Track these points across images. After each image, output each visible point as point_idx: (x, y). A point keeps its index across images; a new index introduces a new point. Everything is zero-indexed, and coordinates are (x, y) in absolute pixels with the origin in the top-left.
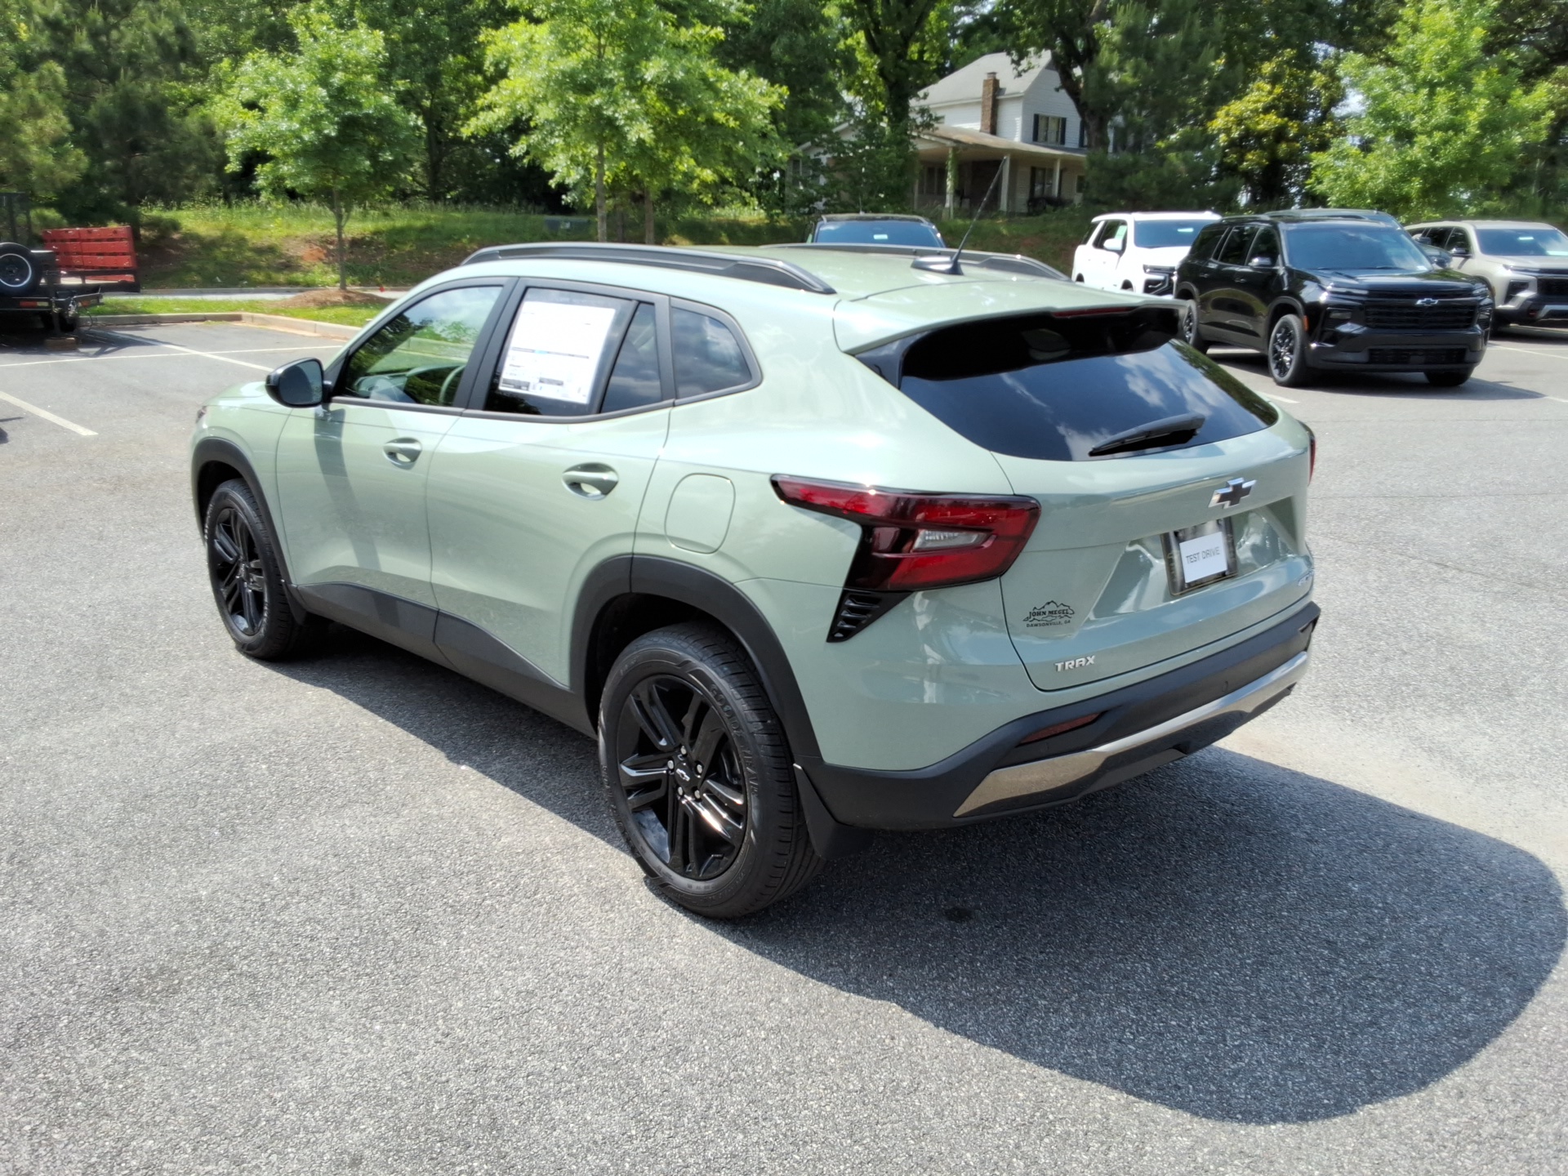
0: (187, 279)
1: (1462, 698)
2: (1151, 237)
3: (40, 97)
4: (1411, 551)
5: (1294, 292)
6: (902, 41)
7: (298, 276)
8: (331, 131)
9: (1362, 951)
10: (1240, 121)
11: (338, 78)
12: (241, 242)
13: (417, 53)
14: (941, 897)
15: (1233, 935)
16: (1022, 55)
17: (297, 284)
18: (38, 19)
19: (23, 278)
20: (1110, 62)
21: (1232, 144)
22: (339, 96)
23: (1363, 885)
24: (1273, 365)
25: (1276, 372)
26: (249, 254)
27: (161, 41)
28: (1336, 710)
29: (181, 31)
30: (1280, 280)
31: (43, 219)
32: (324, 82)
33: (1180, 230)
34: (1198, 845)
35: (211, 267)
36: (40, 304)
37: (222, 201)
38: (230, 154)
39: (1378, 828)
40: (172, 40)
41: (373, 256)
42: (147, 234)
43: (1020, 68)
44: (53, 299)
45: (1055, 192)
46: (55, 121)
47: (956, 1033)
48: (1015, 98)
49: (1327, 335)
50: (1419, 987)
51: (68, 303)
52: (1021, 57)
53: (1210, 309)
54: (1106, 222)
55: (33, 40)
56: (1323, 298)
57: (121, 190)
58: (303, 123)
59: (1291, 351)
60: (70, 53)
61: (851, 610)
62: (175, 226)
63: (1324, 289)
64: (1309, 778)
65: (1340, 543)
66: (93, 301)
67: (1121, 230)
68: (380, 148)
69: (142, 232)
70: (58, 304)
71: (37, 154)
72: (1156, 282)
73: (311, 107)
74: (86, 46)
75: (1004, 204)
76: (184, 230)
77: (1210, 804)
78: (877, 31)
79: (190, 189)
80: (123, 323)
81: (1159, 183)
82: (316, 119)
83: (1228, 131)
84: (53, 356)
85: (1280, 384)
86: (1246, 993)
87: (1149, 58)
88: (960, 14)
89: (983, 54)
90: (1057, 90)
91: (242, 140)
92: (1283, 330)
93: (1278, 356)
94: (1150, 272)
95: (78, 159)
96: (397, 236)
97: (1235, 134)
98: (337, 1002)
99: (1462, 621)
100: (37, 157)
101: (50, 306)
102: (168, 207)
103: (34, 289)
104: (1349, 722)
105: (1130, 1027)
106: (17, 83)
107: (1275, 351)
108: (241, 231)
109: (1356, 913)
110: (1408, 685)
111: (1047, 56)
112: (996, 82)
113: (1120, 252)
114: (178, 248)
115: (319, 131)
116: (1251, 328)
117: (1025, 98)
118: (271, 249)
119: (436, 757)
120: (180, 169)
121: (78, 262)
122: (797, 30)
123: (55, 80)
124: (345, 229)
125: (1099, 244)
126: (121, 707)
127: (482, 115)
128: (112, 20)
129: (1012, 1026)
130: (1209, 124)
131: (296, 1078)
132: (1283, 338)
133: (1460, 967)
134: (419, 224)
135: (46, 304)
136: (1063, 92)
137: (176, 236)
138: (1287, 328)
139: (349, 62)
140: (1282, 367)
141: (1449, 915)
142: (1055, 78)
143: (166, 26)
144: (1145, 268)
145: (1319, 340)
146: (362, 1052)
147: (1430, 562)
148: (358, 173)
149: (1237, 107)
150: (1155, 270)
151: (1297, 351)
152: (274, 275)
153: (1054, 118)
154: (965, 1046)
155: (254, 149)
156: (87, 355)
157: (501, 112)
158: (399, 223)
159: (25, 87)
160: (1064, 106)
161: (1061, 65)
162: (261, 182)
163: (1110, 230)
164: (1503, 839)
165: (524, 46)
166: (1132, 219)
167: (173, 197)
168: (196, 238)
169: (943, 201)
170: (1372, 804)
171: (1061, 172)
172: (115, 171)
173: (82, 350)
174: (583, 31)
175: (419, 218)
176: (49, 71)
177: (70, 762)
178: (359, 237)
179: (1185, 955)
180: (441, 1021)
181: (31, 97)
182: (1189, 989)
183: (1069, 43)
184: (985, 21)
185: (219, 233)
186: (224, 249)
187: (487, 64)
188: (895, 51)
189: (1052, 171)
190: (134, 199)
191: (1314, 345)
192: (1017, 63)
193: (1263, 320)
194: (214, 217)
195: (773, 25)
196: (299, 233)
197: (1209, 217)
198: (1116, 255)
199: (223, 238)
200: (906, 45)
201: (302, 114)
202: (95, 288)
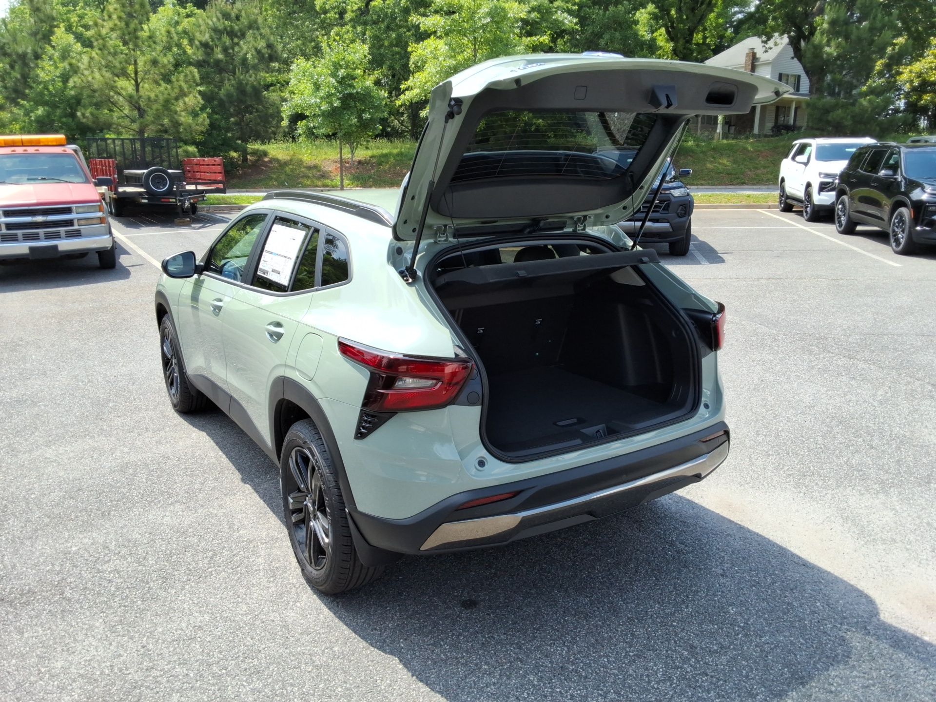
0: (270, 183)
1: (893, 483)
2: (826, 155)
3: (185, 86)
4: (920, 374)
5: (906, 194)
6: (688, 33)
7: (328, 182)
8: (337, 104)
9: (710, 656)
10: (919, 75)
11: (342, 72)
12: (300, 163)
13: (398, 53)
14: (466, 591)
15: (632, 635)
16: (769, 37)
17: (327, 186)
18: (197, 43)
19: (164, 186)
20: (821, 42)
21: (914, 89)
22: (342, 81)
23: (739, 609)
24: (892, 240)
25: (894, 244)
26: (303, 169)
27: (259, 52)
28: (797, 485)
29: (270, 46)
30: (899, 184)
31: (186, 152)
32: (333, 75)
33: (847, 150)
34: (647, 571)
35: (283, 177)
36: (171, 200)
37: (291, 140)
38: (284, 116)
39: (774, 571)
40: (264, 51)
41: (370, 170)
42: (251, 158)
43: (767, 46)
44: (178, 198)
45: (791, 122)
46: (193, 100)
47: (421, 681)
48: (766, 64)
49: (925, 222)
50: (735, 684)
51: (185, 199)
52: (769, 39)
53: (856, 201)
54: (801, 144)
55: (194, 54)
56: (925, 197)
57: (238, 135)
58: (322, 98)
59: (903, 231)
60: (212, 60)
61: (366, 421)
62: (265, 154)
63: (925, 192)
64: (749, 531)
65: (872, 367)
66: (200, 199)
67: (808, 150)
68: (364, 111)
69: (249, 157)
70: (180, 201)
71: (184, 117)
72: (828, 183)
73: (327, 89)
74: (220, 56)
75: (756, 130)
76: (271, 156)
77: (672, 544)
78: (672, 27)
79: (275, 133)
80: (221, 210)
81: (853, 117)
82: (329, 95)
83: (911, 82)
84: (177, 228)
85: (897, 253)
86: (616, 675)
87: (847, 37)
88: (735, 13)
89: (748, 37)
90: (793, 58)
91: (290, 108)
92: (899, 217)
93: (895, 235)
94: (824, 177)
95: (204, 120)
96: (383, 158)
97: (916, 84)
98: (101, 620)
99: (926, 427)
100: (185, 119)
101: (176, 202)
102: (263, 143)
103: (170, 192)
104: (802, 495)
105: (529, 689)
106: (173, 78)
107: (894, 231)
108: (300, 157)
109: (722, 629)
110: (859, 471)
111: (785, 39)
112: (754, 54)
113: (806, 164)
114: (266, 166)
115: (331, 103)
116: (879, 215)
117: (773, 63)
118: (315, 167)
119: (237, 476)
120: (269, 123)
121: (199, 177)
122: (616, 30)
123: (194, 77)
124: (355, 154)
125: (793, 158)
126: (96, 436)
127: (407, 93)
128: (236, 40)
129: (458, 680)
130: (898, 78)
131: (57, 661)
132: (899, 223)
133: (771, 674)
134: (395, 151)
135: (174, 200)
136: (795, 59)
137: (266, 159)
138: (901, 216)
139: (349, 62)
140: (897, 241)
141: (785, 637)
142: (791, 52)
143: (262, 44)
144: (820, 174)
145: (922, 225)
146: (97, 651)
147: (928, 383)
148: (351, 126)
149: (917, 66)
150: (827, 175)
151: (906, 231)
152: (315, 181)
153: (792, 75)
154: (422, 690)
155: (297, 113)
156: (194, 228)
157: (417, 91)
158: (385, 151)
159: (178, 81)
160: (796, 68)
161: (794, 43)
162: (300, 131)
163: (802, 150)
164: (859, 587)
165: (431, 52)
166: (816, 143)
167: (265, 138)
168: (277, 160)
169: (716, 129)
170: (782, 553)
171: (796, 109)
172: (236, 124)
173: (193, 225)
174: (465, 41)
175: (396, 148)
176: (190, 72)
177: (53, 467)
178: (363, 159)
179: (593, 645)
180: (145, 638)
181: (180, 87)
182: (582, 668)
183: (799, 29)
184: (750, 16)
185: (289, 158)
186: (291, 167)
187: (411, 63)
188: (684, 38)
189: (790, 108)
190: (245, 140)
191: (918, 228)
192: (765, 42)
193: (887, 209)
194: (287, 149)
195: (601, 28)
196: (331, 157)
197: (868, 141)
198: (803, 166)
199: (291, 160)
200: (691, 35)
201: (322, 94)
202: (202, 192)
